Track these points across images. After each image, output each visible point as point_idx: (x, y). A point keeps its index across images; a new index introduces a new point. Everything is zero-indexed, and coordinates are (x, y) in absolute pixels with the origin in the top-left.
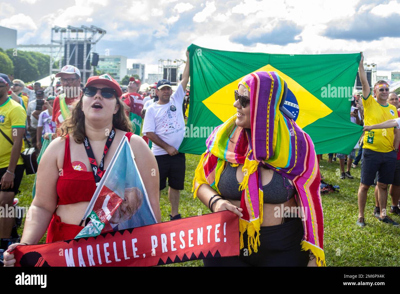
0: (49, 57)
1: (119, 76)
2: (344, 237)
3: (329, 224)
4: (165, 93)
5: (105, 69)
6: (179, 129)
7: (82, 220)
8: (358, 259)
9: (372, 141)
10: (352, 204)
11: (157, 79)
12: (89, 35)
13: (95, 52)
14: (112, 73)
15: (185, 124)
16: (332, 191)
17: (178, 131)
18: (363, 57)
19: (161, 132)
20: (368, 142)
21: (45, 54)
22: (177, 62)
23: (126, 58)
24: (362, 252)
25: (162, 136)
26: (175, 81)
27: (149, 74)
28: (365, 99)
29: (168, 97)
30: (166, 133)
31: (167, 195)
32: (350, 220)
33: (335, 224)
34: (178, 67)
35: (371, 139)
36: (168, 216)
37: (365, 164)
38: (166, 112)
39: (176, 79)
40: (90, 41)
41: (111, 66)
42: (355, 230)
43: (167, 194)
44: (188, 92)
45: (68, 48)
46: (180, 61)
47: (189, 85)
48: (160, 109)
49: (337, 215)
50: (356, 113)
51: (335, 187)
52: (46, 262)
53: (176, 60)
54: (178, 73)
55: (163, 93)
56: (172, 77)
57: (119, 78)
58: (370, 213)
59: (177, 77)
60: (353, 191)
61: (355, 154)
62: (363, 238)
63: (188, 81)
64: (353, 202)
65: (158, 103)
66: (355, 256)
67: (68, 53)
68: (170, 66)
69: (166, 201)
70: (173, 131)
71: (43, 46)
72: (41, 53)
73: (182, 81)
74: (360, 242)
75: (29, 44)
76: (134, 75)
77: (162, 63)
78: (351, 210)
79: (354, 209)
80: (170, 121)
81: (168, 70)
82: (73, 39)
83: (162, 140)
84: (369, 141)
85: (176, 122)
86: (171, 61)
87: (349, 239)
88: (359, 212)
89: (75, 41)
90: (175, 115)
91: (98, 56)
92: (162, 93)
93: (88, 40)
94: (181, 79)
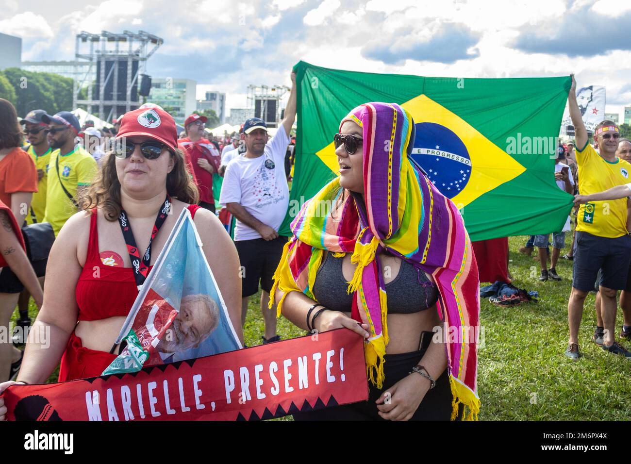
0: (73, 81)
1: (183, 113)
2: (546, 376)
3: (521, 355)
4: (257, 139)
5: (161, 100)
6: (279, 198)
7: (115, 344)
8: (568, 412)
9: (591, 220)
10: (559, 322)
11: (245, 117)
12: (136, 45)
13: (146, 73)
14: (171, 108)
15: (289, 191)
16: (525, 300)
17: (277, 201)
18: (575, 83)
19: (250, 203)
20: (584, 220)
21: (66, 76)
22: (276, 90)
23: (195, 83)
24: (575, 400)
25: (252, 209)
26: (274, 120)
27: (232, 110)
28: (580, 151)
29: (262, 145)
30: (259, 203)
31: (259, 305)
32: (554, 347)
33: (531, 354)
34: (278, 97)
35: (590, 216)
36: (260, 339)
37: (579, 256)
38: (258, 170)
39: (275, 117)
40: (138, 55)
41: (171, 95)
42: (562, 365)
43: (258, 302)
44: (294, 138)
45: (103, 66)
46: (282, 89)
47: (295, 126)
48: (249, 165)
49: (534, 339)
50: (565, 173)
51: (531, 295)
52: (55, 413)
53: (275, 86)
54: (278, 108)
55: (254, 140)
56: (268, 115)
57: (183, 116)
58: (588, 336)
59: (277, 113)
60: (560, 300)
61: (563, 241)
62: (576, 378)
63: (294, 121)
64: (560, 319)
65: (245, 156)
66: (562, 407)
67: (102, 75)
68: (265, 97)
69: (256, 314)
70: (269, 200)
71: (63, 63)
72: (59, 74)
73: (285, 120)
74: (572, 385)
75: (41, 60)
76: (207, 110)
77: (252, 92)
78: (556, 332)
79: (562, 330)
80: (266, 185)
81: (262, 102)
82: (111, 52)
83: (252, 216)
84: (586, 219)
85: (274, 187)
86: (267, 88)
87: (554, 380)
88: (569, 335)
89: (113, 56)
90: (273, 174)
91: (151, 79)
92: (252, 139)
93: (134, 54)
94: (282, 118)
